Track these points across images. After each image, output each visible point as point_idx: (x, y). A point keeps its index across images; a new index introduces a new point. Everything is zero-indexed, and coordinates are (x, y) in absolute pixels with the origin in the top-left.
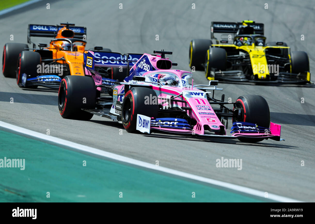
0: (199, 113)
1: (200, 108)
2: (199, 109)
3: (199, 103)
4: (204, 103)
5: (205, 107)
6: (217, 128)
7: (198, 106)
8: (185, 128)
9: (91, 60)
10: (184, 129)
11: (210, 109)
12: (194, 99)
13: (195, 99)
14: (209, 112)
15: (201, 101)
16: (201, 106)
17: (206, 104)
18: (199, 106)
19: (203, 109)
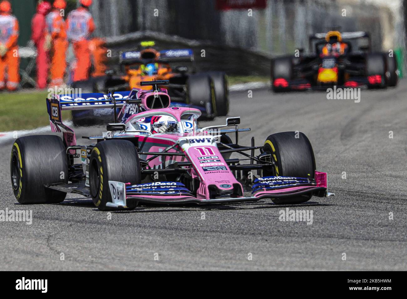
0: (202, 168)
1: (205, 160)
2: (203, 162)
3: (203, 153)
4: (211, 153)
5: (212, 157)
6: (228, 187)
7: (201, 158)
8: (181, 193)
9: (56, 108)
10: (179, 195)
11: (220, 161)
12: (195, 148)
13: (198, 149)
14: (218, 165)
15: (207, 150)
16: (205, 158)
17: (214, 154)
18: (203, 158)
19: (209, 161)
